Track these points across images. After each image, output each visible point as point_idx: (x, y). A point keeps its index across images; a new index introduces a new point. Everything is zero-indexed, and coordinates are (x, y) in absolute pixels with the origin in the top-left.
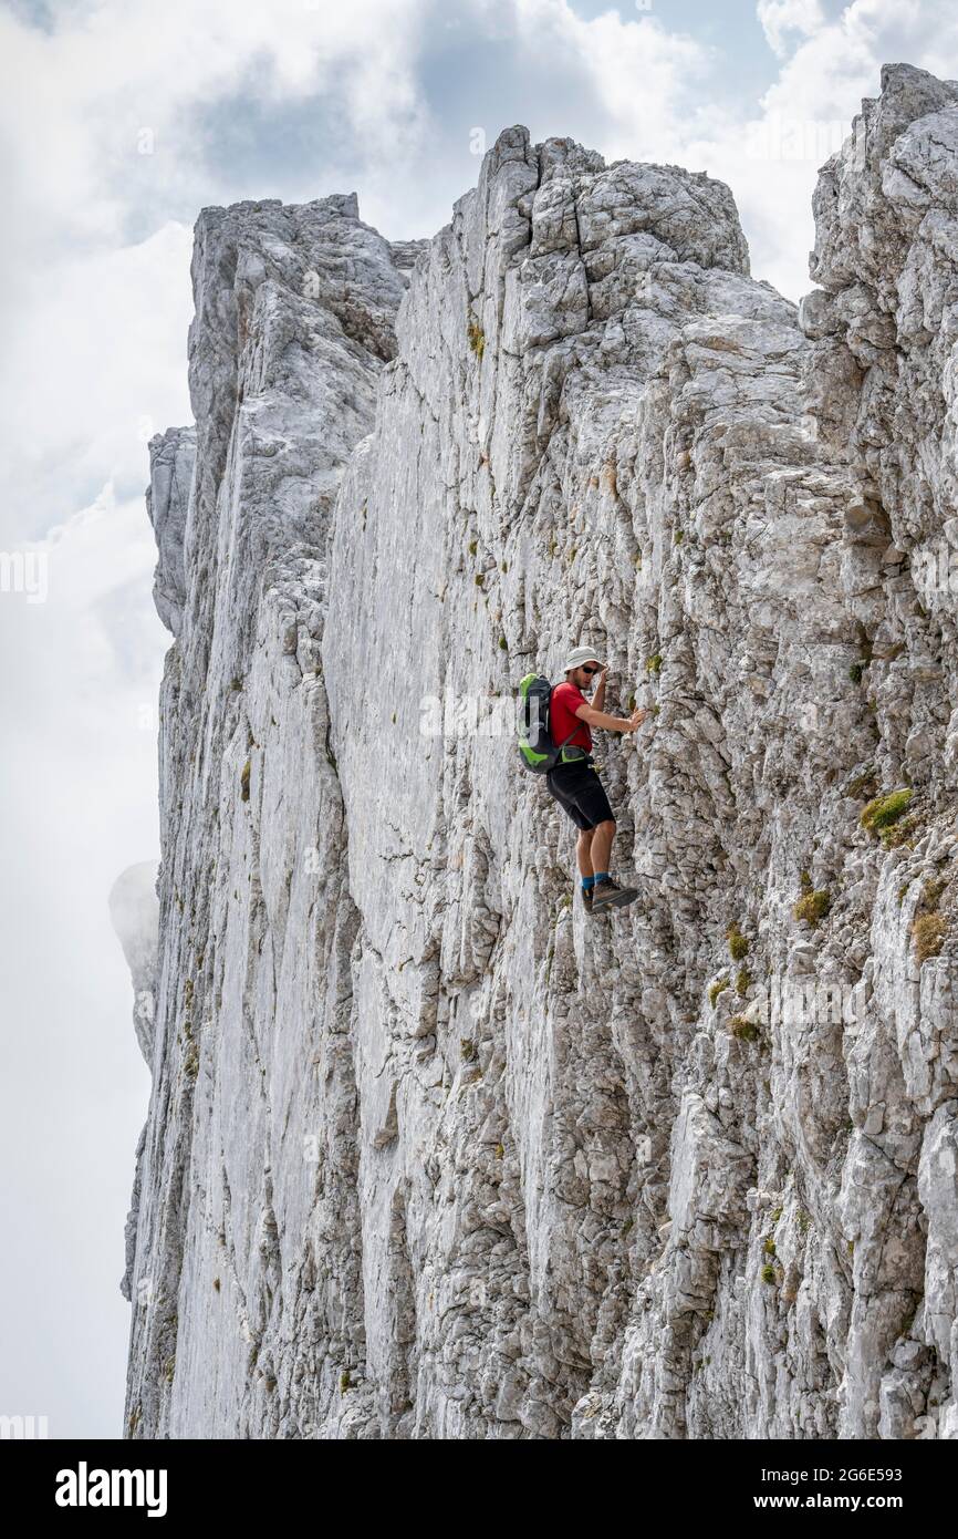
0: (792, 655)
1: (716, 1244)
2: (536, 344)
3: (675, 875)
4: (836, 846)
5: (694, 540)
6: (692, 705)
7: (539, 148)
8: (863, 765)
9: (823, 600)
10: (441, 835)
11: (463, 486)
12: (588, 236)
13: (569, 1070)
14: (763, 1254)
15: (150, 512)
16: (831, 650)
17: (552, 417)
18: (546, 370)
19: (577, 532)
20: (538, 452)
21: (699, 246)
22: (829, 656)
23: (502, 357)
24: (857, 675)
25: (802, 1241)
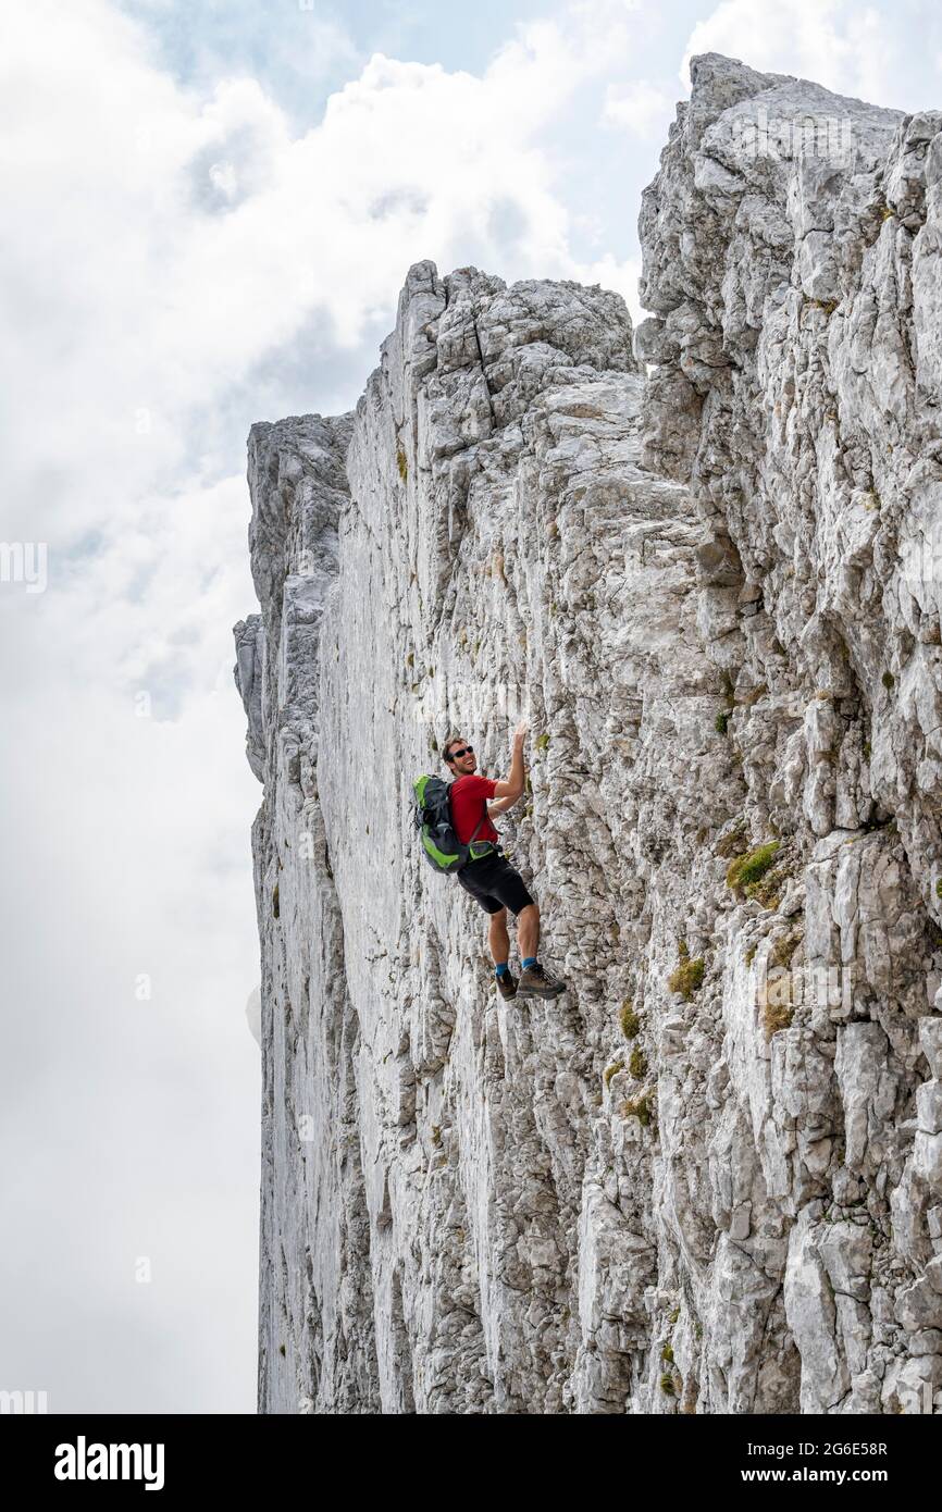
0: (656, 712)
1: (623, 1345)
2: (443, 454)
3: (577, 954)
4: (708, 910)
5: (565, 609)
6: (578, 778)
7: (447, 280)
8: (734, 820)
9: (686, 651)
10: (405, 932)
11: (401, 604)
12: (487, 352)
13: (506, 1156)
14: (662, 1361)
15: (238, 686)
16: (693, 702)
17: (461, 522)
18: (451, 477)
19: (480, 625)
20: (451, 558)
21: (594, 351)
22: (693, 708)
23: (420, 474)
24: (723, 726)
25: (698, 1347)
